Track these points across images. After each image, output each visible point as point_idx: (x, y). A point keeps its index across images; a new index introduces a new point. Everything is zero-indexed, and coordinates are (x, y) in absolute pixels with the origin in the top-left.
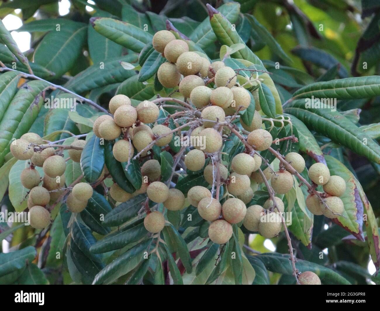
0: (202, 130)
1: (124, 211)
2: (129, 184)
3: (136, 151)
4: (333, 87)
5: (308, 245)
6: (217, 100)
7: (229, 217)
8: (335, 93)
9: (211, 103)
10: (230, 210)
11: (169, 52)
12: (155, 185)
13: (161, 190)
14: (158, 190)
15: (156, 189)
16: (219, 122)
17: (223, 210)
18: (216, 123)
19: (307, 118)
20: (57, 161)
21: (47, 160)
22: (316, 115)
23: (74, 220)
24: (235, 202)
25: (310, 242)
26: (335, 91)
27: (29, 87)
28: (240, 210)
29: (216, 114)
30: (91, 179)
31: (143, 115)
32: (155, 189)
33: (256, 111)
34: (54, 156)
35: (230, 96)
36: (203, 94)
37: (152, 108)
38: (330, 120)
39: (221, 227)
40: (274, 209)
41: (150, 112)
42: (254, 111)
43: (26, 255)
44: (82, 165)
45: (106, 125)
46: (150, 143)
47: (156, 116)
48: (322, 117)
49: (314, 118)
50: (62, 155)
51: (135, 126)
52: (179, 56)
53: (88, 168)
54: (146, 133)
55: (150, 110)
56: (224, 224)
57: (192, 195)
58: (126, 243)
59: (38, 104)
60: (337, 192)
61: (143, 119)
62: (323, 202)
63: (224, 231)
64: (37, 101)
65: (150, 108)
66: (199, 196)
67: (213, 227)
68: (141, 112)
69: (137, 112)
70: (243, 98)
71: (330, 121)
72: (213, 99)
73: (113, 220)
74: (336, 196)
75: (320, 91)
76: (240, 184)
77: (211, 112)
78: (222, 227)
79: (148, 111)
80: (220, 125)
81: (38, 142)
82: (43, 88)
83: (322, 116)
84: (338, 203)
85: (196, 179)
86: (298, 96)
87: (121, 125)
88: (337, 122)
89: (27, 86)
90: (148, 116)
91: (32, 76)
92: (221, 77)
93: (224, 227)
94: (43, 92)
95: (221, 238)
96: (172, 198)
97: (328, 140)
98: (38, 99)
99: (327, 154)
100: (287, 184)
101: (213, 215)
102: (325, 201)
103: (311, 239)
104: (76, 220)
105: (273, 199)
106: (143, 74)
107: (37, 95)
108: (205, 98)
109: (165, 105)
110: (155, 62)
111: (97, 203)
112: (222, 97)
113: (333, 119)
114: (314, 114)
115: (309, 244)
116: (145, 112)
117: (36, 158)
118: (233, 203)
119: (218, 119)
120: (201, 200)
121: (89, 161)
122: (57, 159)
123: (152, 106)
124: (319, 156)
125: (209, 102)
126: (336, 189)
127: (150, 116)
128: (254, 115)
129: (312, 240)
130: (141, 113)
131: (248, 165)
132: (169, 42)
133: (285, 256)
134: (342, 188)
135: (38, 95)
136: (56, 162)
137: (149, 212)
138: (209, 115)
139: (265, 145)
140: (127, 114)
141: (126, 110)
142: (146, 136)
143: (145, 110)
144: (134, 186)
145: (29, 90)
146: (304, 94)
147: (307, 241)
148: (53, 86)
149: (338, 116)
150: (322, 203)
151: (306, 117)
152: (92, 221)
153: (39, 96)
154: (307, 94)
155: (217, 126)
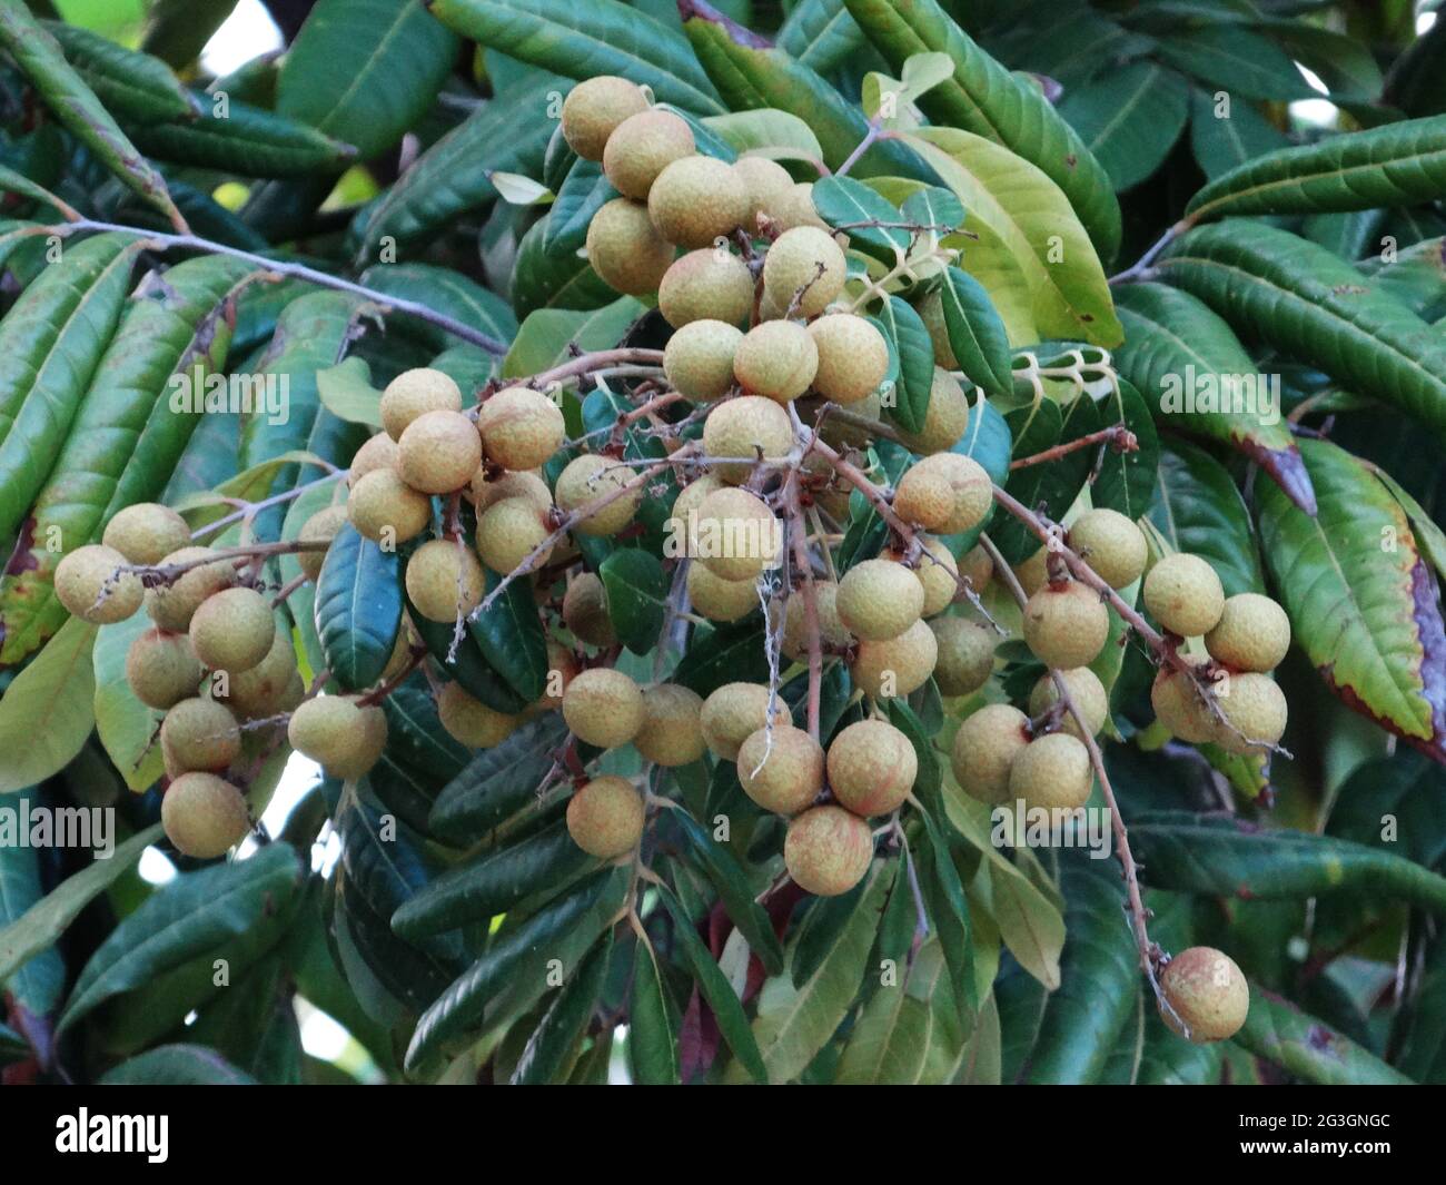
0: (709, 492)
1: (502, 773)
2: (499, 679)
3: (491, 576)
4: (1334, 164)
5: (1255, 793)
6: (757, 375)
7: (853, 795)
8: (1343, 186)
9: (738, 384)
10: (851, 770)
11: (619, 163)
12: (588, 684)
13: (611, 700)
14: (598, 702)
15: (594, 697)
16: (766, 459)
17: (830, 771)
18: (755, 466)
19: (1239, 299)
20: (238, 611)
21: (202, 608)
22: (1270, 285)
23: (350, 798)
24: (870, 737)
25: (1265, 781)
26: (1342, 180)
27: (171, 289)
28: (890, 767)
29: (753, 427)
30: (354, 678)
31: (502, 445)
32: (589, 700)
33: (939, 372)
34: (227, 593)
35: (804, 356)
36: (709, 354)
37: (533, 416)
38: (1318, 302)
39: (825, 834)
40: (1061, 716)
41: (526, 428)
42: (932, 372)
43: (266, 878)
44: (322, 627)
45: (371, 492)
46: (535, 548)
47: (552, 442)
48: (1291, 295)
49: (1263, 297)
50: (258, 583)
51: (486, 478)
52: (655, 174)
53: (342, 637)
54: (522, 506)
55: (525, 424)
56: (838, 820)
57: (714, 722)
58: (516, 892)
59: (212, 349)
60: (1256, 655)
61: (505, 458)
62: (1208, 701)
63: (837, 846)
64: (205, 341)
65: (528, 416)
66: (739, 722)
67: (797, 838)
68: (496, 433)
69: (481, 434)
70: (857, 354)
71: (1319, 309)
72: (743, 369)
73: (468, 807)
74: (1253, 671)
75: (1288, 182)
76: (894, 657)
77: (735, 422)
78: (829, 834)
79: (522, 427)
80: (769, 470)
81: (173, 538)
82: (228, 286)
83: (1289, 289)
84: (1264, 697)
85: (748, 640)
86: (1206, 208)
87: (425, 486)
88: (1346, 308)
89: (165, 289)
90: (521, 447)
91: (188, 238)
92: (783, 272)
93: (836, 834)
94: (225, 301)
95: (831, 877)
96: (660, 721)
97: (1322, 378)
98: (208, 332)
99: (1316, 438)
100: (1080, 634)
101: (792, 792)
102: (1214, 697)
103: (1267, 772)
104: (356, 802)
105: (1055, 679)
106: (561, 227)
107: (204, 316)
108: (717, 367)
109: (612, 371)
110: (601, 179)
111: (425, 734)
112: (771, 364)
113: (1332, 299)
114: (1262, 281)
115: (1263, 792)
116: (508, 431)
117: (163, 603)
118: (863, 743)
119: (760, 450)
120: (746, 737)
121: (346, 609)
122: (238, 604)
123: (532, 406)
124: (1280, 454)
125: (731, 384)
126: (1252, 644)
127: (527, 444)
128: (933, 389)
129: (1272, 774)
130: (492, 435)
131: (895, 605)
132: (619, 122)
133: (1205, 823)
134: (1272, 639)
135: (209, 317)
136: (234, 613)
137: (582, 782)
138: (729, 435)
139: (964, 514)
140: (440, 448)
141: (438, 432)
142: (521, 520)
143: (507, 425)
144: (516, 686)
145: (170, 305)
146: (1229, 198)
147: (1255, 780)
148: (269, 270)
149: (1347, 287)
150: (1204, 703)
151: (1233, 295)
152: (414, 802)
153: (214, 319)
154: (1239, 201)
155: (758, 477)
